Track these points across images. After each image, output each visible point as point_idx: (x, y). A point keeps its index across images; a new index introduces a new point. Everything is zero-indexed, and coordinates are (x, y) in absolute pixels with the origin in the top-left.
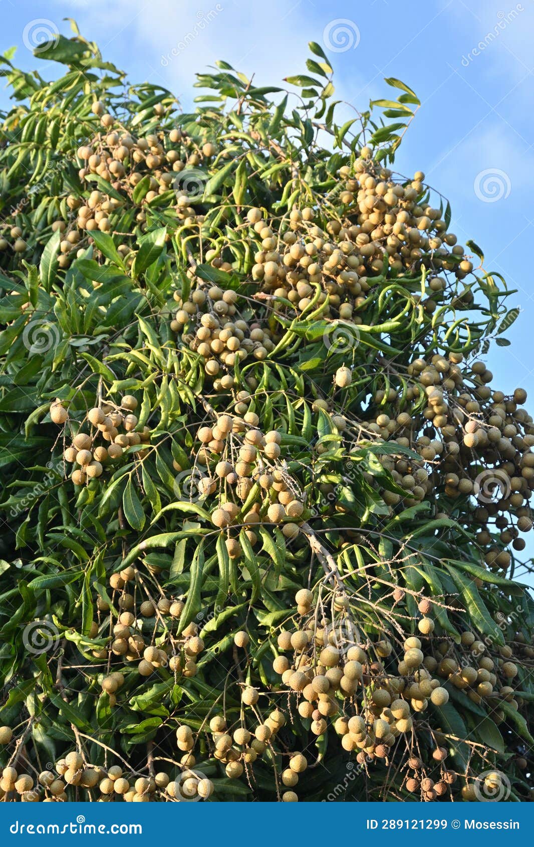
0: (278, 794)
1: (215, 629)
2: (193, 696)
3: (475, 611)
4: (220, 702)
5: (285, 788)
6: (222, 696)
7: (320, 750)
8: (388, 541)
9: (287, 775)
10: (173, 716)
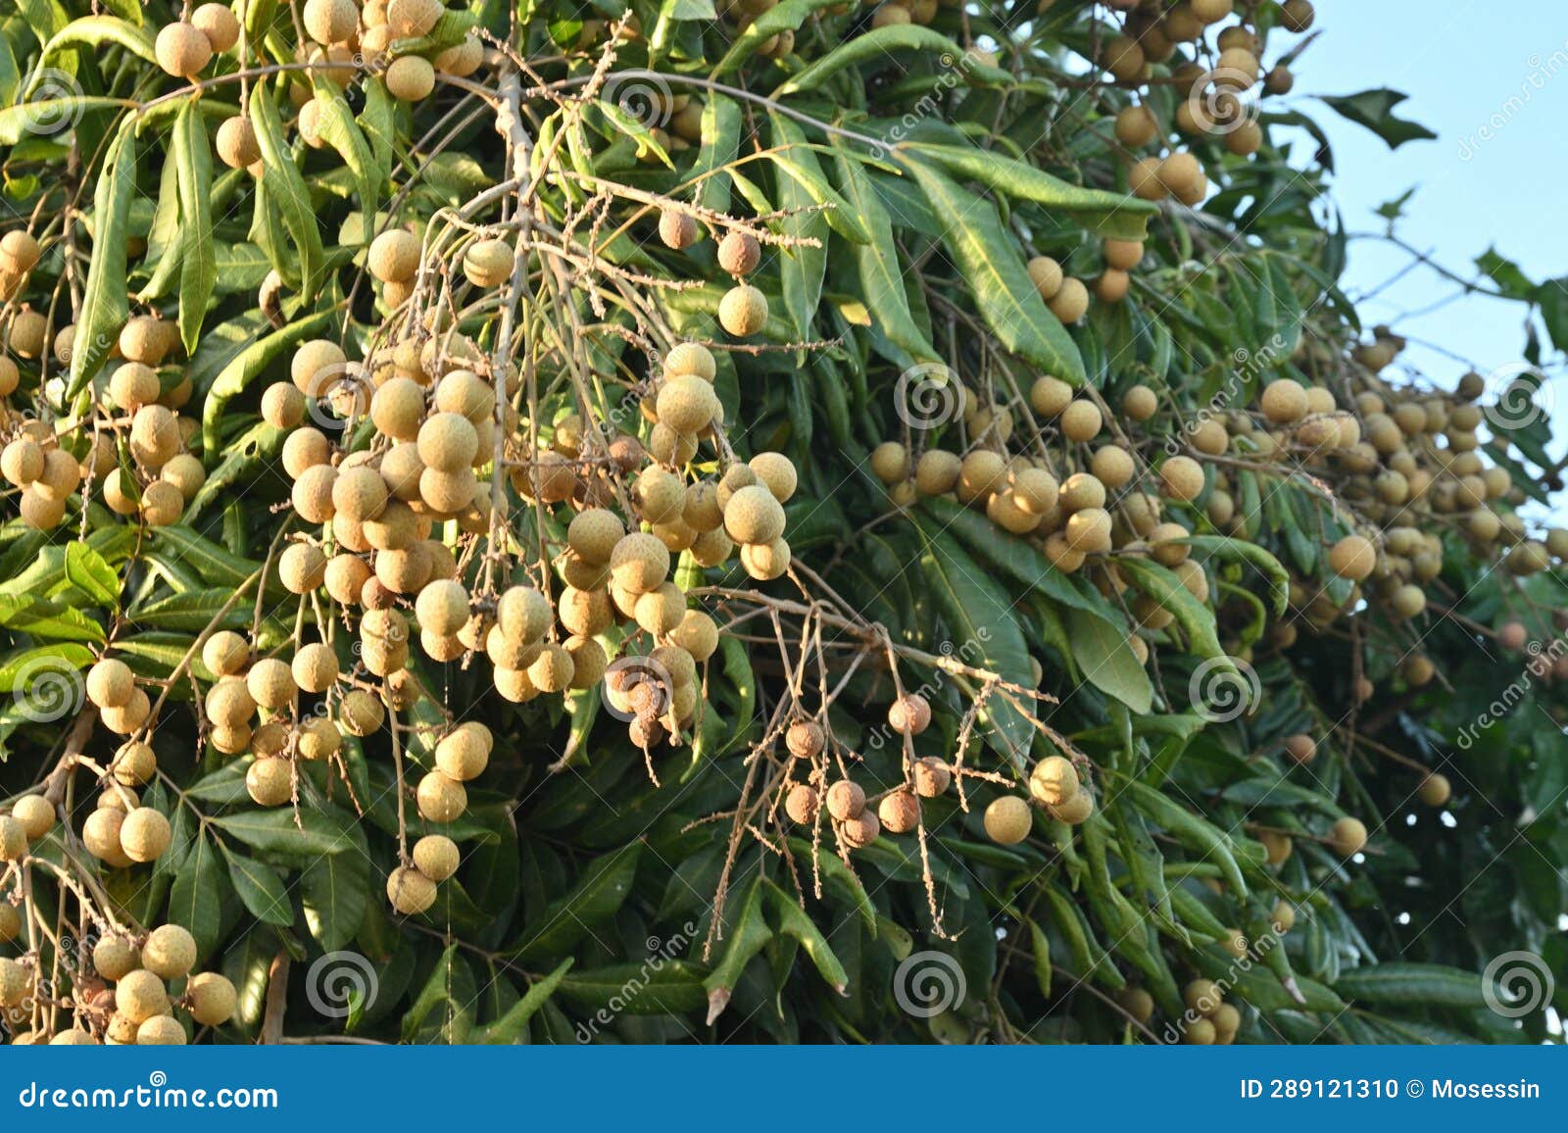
0: (403, 843)
1: (239, 389)
2: (179, 579)
3: (994, 288)
4: (251, 593)
5: (422, 828)
6: (258, 579)
7: (576, 722)
8: (726, 100)
9: (429, 789)
10: (116, 639)
